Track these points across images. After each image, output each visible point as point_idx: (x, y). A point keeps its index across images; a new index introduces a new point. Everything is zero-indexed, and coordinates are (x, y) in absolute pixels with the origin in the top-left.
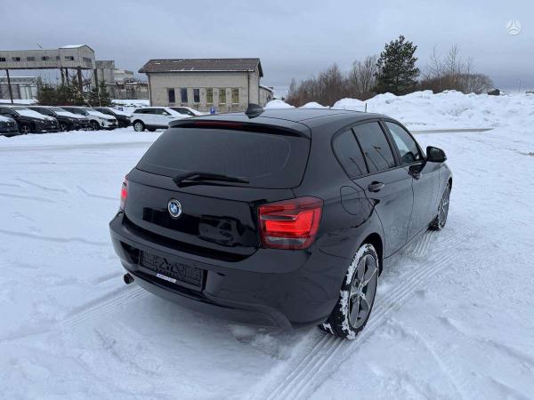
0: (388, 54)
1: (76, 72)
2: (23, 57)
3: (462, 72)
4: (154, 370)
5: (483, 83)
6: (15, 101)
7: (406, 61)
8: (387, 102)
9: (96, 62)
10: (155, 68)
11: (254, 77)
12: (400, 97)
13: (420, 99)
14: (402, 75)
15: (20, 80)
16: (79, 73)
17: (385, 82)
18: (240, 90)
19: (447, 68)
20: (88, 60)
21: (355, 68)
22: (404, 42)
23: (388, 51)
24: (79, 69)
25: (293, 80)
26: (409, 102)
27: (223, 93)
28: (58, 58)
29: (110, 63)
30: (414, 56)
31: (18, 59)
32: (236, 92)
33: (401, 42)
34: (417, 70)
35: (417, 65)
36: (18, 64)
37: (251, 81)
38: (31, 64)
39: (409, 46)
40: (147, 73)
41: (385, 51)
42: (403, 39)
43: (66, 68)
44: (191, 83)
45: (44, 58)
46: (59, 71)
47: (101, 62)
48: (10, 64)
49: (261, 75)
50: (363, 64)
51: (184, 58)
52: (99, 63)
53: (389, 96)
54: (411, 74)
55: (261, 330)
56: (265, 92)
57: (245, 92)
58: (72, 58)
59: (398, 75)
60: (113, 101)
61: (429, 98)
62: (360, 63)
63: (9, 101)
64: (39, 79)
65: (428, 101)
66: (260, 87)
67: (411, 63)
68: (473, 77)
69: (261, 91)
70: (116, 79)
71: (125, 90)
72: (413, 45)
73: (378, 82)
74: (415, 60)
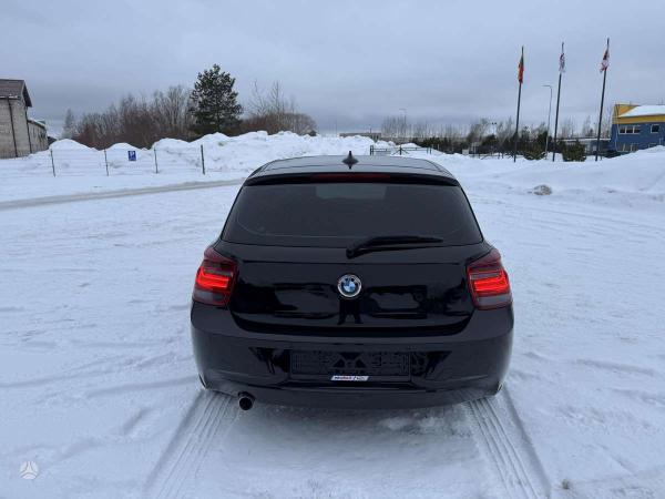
0: (203, 86)
3: (286, 112)
5: (307, 124)
7: (226, 95)
8: (221, 144)
11: (18, 106)
12: (234, 138)
13: (257, 141)
14: (223, 112)
19: (272, 106)
21: (156, 100)
22: (220, 73)
23: (202, 82)
25: (69, 111)
26: (245, 145)
30: (234, 89)
33: (216, 72)
35: (238, 100)
37: (14, 111)
39: (226, 78)
41: (199, 82)
42: (219, 69)
49: (28, 104)
50: (166, 96)
53: (219, 136)
54: (233, 111)
56: (36, 127)
59: (218, 111)
61: (267, 140)
62: (161, 95)
65: (265, 143)
66: (28, 121)
67: (231, 98)
68: (297, 116)
69: (31, 126)
72: (231, 77)
73: (196, 119)
74: (236, 95)
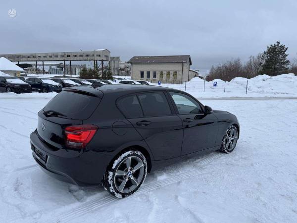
0: (269, 52)
1: (101, 62)
2: (78, 55)
4: (27, 197)
6: (73, 76)
7: (281, 56)
8: (263, 80)
9: (111, 58)
10: (135, 61)
11: (186, 65)
12: (273, 77)
13: (285, 79)
14: (278, 64)
15: (76, 66)
16: (102, 63)
17: (267, 68)
18: (178, 72)
20: (107, 57)
21: (250, 60)
22: (280, 45)
23: (269, 50)
24: (102, 61)
26: (277, 80)
27: (168, 73)
28: (93, 55)
29: (118, 58)
30: (286, 53)
31: (76, 56)
32: (175, 73)
33: (278, 45)
34: (288, 61)
35: (287, 58)
36: (76, 58)
37: (184, 68)
38: (81, 58)
39: (283, 47)
40: (131, 63)
41: (267, 50)
42: (279, 43)
43: (97, 60)
44: (152, 68)
45: (87, 56)
46: (93, 61)
47: (114, 58)
48: (72, 58)
49: (191, 64)
50: (256, 58)
51: (150, 56)
52: (113, 58)
53: (265, 76)
54: (284, 64)
55: (82, 188)
56: (193, 73)
57: (180, 73)
58: (100, 56)
59: (275, 64)
60: (114, 77)
61: (291, 78)
62: (253, 57)
63: (70, 76)
64: (85, 65)
65: (290, 80)
66: (190, 71)
67: (284, 57)
69: (190, 73)
70: (120, 66)
71: (124, 72)
72: (286, 47)
73: (262, 68)
74: (287, 55)
